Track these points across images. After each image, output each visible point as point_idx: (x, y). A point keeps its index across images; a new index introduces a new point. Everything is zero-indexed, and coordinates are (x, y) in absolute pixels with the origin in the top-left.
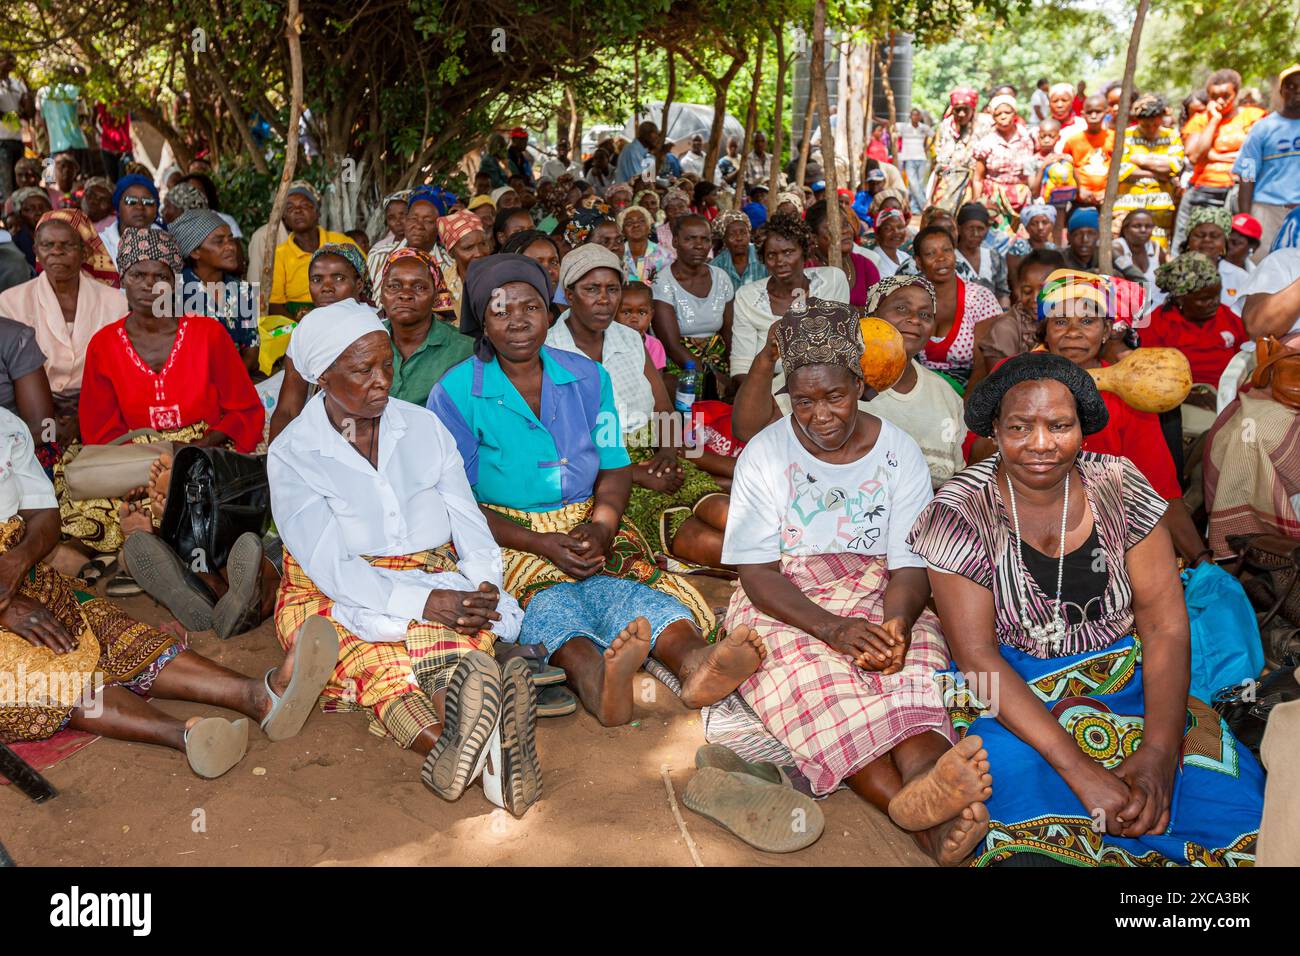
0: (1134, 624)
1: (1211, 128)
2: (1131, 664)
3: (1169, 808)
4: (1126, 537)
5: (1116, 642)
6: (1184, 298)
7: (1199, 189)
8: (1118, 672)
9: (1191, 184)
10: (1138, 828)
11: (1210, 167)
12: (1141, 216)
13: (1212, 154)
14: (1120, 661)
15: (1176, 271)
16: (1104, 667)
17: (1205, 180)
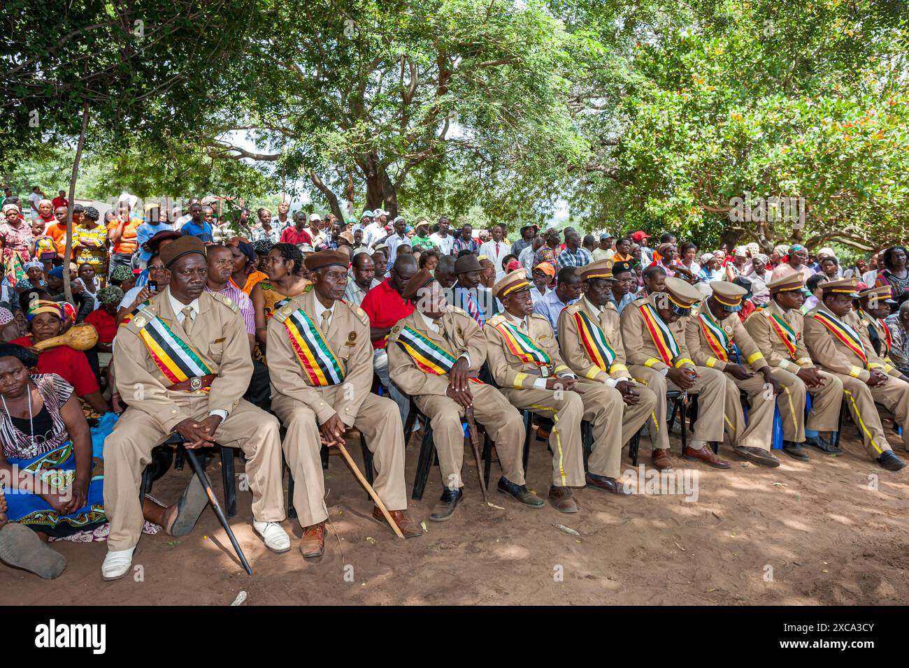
0: (69, 436)
1: (120, 227)
2: (69, 452)
3: (87, 498)
4: (58, 404)
5: (61, 445)
6: (109, 305)
7: (118, 254)
8: (64, 456)
9: (114, 252)
10: (74, 509)
11: (121, 244)
12: (87, 266)
13: (122, 239)
14: (65, 451)
15: (107, 292)
16: (58, 455)
17: (120, 250)
